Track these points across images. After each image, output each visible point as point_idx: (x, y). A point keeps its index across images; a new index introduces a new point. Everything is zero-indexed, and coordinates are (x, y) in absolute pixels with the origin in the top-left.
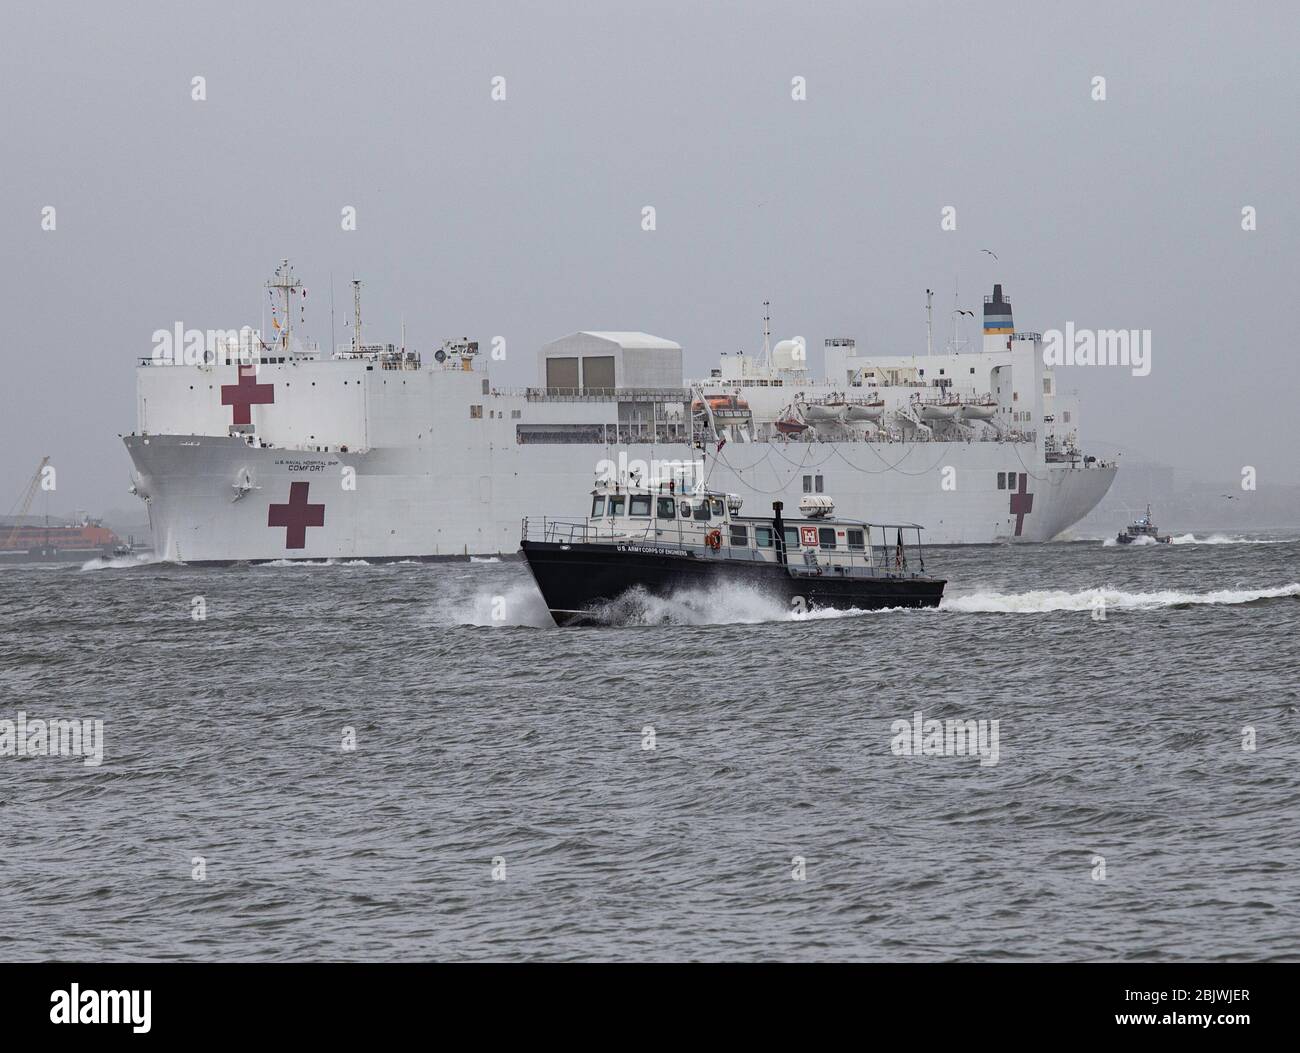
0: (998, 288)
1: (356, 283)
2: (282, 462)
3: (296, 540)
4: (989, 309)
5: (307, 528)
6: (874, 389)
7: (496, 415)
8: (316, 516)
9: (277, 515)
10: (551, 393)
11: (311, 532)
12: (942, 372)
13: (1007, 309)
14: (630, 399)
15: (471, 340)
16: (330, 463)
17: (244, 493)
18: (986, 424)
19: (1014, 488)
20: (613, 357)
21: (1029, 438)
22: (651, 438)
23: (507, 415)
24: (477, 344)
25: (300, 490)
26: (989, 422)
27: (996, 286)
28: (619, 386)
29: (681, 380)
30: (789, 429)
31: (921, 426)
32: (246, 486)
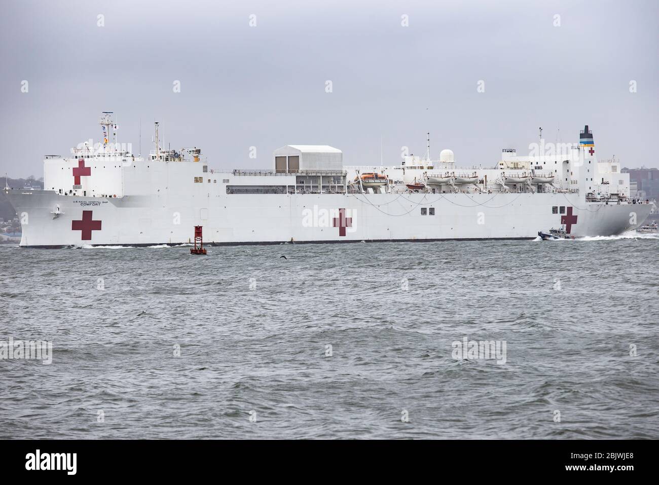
0: (587, 127)
1: (157, 123)
2: (77, 202)
3: (86, 236)
4: (582, 136)
5: (92, 231)
6: (502, 171)
7: (212, 181)
8: (98, 225)
9: (76, 225)
10: (277, 172)
11: (94, 233)
12: (537, 163)
13: (591, 136)
14: (304, 175)
15: (197, 148)
16: (103, 202)
17: (57, 216)
18: (550, 185)
19: (564, 213)
20: (298, 156)
21: (576, 191)
22: (319, 191)
23: (220, 181)
24: (200, 150)
25: (87, 214)
26: (551, 184)
27: (586, 126)
28: (301, 169)
29: (341, 166)
30: (416, 188)
31: (505, 186)
32: (57, 212)
